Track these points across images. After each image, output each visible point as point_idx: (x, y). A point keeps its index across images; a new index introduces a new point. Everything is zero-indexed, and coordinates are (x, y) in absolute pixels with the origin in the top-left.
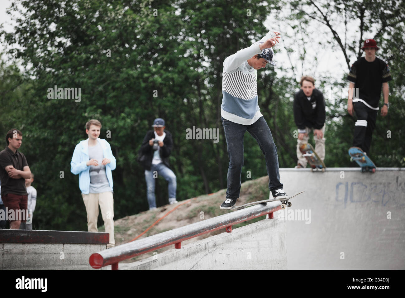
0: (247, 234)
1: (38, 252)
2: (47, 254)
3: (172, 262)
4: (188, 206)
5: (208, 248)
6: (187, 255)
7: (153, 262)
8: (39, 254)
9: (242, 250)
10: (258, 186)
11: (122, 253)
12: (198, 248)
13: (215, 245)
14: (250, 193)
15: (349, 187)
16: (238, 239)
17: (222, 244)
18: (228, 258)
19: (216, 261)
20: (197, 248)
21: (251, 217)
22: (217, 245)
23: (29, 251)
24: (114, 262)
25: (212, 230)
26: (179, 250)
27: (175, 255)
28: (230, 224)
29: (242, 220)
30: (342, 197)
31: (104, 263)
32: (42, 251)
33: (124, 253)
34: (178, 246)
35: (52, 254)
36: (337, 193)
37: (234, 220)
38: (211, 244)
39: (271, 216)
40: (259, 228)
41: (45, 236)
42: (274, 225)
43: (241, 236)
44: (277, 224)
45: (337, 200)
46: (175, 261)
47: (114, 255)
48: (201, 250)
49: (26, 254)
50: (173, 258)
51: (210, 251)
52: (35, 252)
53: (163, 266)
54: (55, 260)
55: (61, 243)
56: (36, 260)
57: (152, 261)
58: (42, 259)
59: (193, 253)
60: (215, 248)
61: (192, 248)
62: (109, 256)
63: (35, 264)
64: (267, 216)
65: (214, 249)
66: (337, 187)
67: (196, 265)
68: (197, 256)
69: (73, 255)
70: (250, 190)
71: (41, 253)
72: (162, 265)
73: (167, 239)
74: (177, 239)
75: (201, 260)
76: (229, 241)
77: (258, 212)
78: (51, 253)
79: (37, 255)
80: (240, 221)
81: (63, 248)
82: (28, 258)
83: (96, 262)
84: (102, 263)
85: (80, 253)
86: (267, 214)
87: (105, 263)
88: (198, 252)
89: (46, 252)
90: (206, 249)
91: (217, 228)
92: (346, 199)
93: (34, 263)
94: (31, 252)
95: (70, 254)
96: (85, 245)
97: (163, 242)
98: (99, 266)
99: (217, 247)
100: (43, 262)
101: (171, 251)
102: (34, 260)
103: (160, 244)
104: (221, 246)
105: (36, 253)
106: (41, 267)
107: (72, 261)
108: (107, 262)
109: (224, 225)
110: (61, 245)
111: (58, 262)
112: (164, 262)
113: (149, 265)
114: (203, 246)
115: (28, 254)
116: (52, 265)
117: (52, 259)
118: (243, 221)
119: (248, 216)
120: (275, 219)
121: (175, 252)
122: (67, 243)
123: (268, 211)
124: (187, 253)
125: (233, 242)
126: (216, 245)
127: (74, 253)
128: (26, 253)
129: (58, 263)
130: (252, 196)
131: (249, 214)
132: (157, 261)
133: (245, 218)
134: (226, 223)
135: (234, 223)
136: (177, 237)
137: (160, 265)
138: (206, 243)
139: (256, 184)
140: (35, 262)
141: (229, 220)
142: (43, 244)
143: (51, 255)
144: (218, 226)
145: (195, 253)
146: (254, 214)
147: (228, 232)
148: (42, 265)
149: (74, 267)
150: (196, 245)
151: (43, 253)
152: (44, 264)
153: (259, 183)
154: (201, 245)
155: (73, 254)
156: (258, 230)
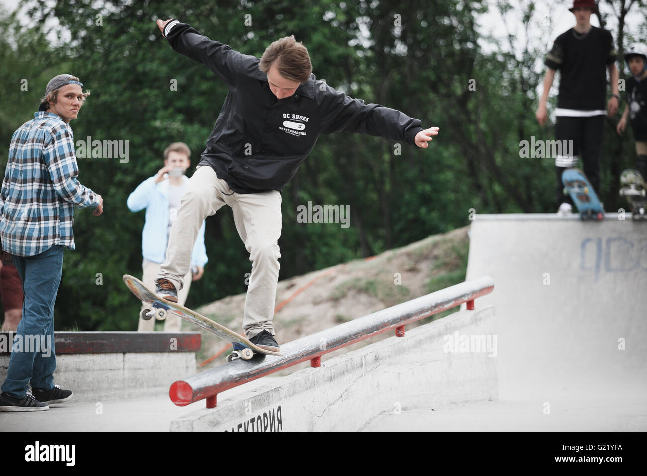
0: (431, 338)
1: (82, 368)
2: (96, 370)
3: (306, 389)
4: (332, 279)
5: (365, 365)
6: (331, 378)
7: (275, 392)
8: (84, 371)
9: (422, 365)
10: (449, 245)
11: (223, 379)
12: (349, 365)
13: (377, 359)
14: (436, 258)
15: (604, 246)
16: (415, 346)
17: (389, 356)
18: (399, 379)
19: (378, 385)
20: (347, 366)
21: (437, 309)
22: (381, 359)
23: (67, 367)
24: (210, 394)
25: (371, 334)
26: (317, 369)
27: (311, 377)
28: (402, 323)
29: (422, 315)
30: (591, 261)
31: (193, 397)
32: (89, 366)
33: (226, 380)
34: (315, 363)
35: (106, 370)
36: (583, 256)
37: (408, 316)
38: (370, 358)
39: (470, 305)
40: (450, 327)
41: (94, 341)
42: (475, 320)
43: (419, 342)
44: (480, 319)
45: (583, 267)
46: (310, 388)
47: (211, 384)
48: (353, 369)
49: (64, 372)
50: (308, 385)
51: (368, 370)
52: (78, 368)
53: (291, 398)
54: (110, 380)
55: (121, 352)
56: (79, 381)
57: (272, 390)
58: (90, 379)
59: (340, 373)
60: (378, 364)
61: (339, 365)
62: (202, 386)
63: (78, 387)
64: (464, 306)
65: (375, 366)
66: (583, 245)
67: (346, 393)
68: (348, 377)
69: (140, 371)
70: (436, 252)
71: (88, 370)
72: (290, 396)
73: (296, 352)
74: (313, 351)
75: (353, 385)
76: (400, 351)
77: (449, 302)
78: (104, 368)
79: (82, 373)
80: (420, 316)
81: (124, 361)
82: (65, 379)
83: (180, 396)
84: (190, 397)
85: (152, 368)
86: (464, 302)
87: (196, 397)
88: (348, 372)
89: (96, 368)
90: (362, 366)
91: (381, 330)
92: (598, 267)
93: (76, 385)
94: (70, 368)
95: (135, 369)
96: (159, 354)
97: (291, 359)
98: (186, 403)
99: (381, 361)
100: (91, 385)
101: (304, 372)
102: (77, 381)
103: (285, 361)
104: (388, 360)
105: (78, 370)
106: (87, 393)
107: (139, 381)
108: (198, 395)
109: (393, 325)
110: (121, 355)
111: (116, 384)
112: (292, 391)
113: (268, 396)
114: (357, 361)
115: (65, 372)
116: (106, 388)
117: (106, 378)
118: (424, 316)
119: (431, 308)
120: (478, 311)
121: (311, 373)
122: (130, 352)
123: (466, 299)
124: (330, 375)
125: (406, 352)
126: (379, 358)
127: (142, 367)
128: (62, 370)
129: (116, 386)
130: (438, 263)
131: (434, 304)
132: (281, 390)
133: (427, 311)
134: (395, 321)
135: (408, 320)
136: (313, 348)
137: (286, 396)
138: (361, 356)
139: (445, 242)
140: (78, 385)
141: (399, 316)
142: (91, 354)
143: (104, 372)
144: (382, 327)
145: (343, 373)
146: (442, 304)
147: (399, 335)
148: (89, 388)
149: (142, 390)
150: (346, 360)
151: (91, 369)
152: (93, 387)
153: (451, 241)
154: (353, 359)
155: (140, 369)
156: (449, 330)
